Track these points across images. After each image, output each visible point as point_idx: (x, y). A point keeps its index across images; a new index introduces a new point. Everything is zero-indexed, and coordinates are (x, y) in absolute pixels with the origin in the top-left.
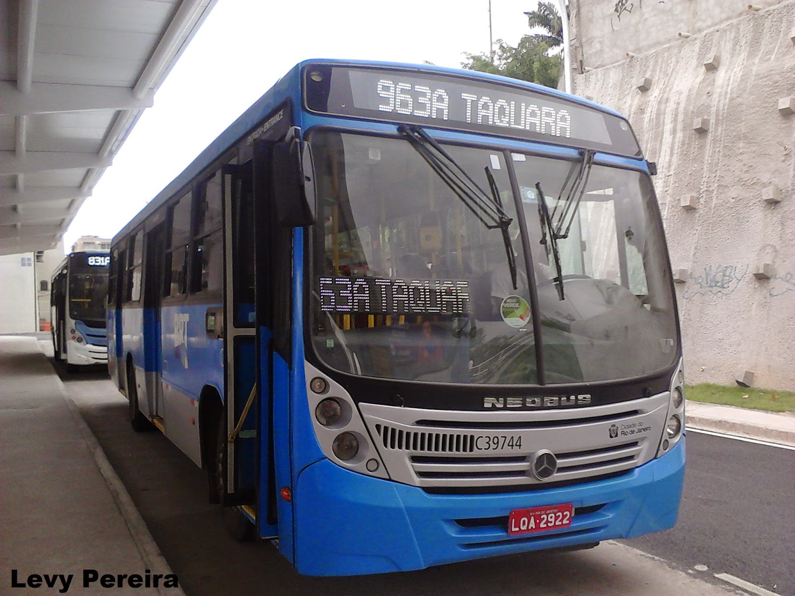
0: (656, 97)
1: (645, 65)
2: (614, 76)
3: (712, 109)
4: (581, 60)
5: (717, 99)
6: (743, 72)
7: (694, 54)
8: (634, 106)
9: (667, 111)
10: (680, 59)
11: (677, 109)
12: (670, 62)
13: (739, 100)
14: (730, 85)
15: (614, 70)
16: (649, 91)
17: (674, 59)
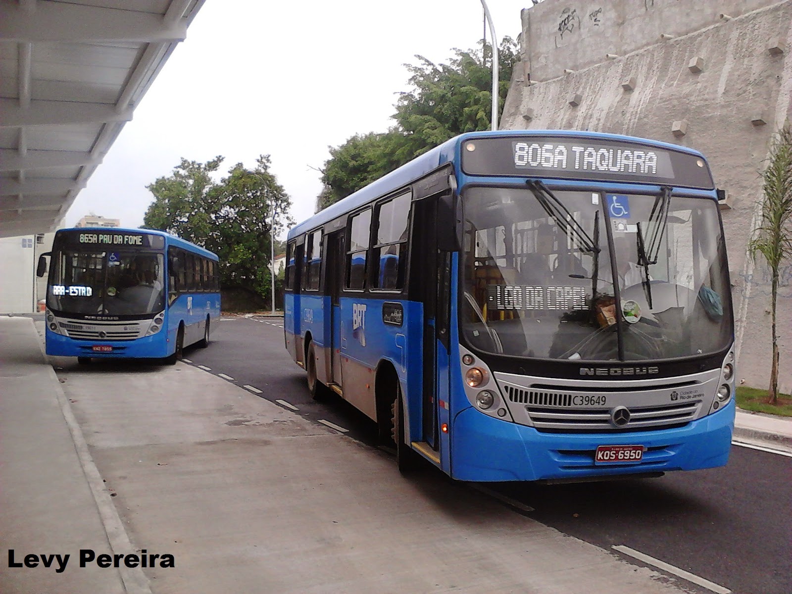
0: (583, 113)
1: (578, 82)
2: (554, 89)
3: (624, 126)
4: (529, 73)
5: (629, 118)
6: (652, 94)
7: (617, 75)
8: (565, 120)
9: (590, 127)
10: (606, 79)
11: (598, 124)
12: (598, 80)
13: (645, 120)
14: (641, 105)
15: (554, 84)
16: (579, 106)
17: (601, 79)
